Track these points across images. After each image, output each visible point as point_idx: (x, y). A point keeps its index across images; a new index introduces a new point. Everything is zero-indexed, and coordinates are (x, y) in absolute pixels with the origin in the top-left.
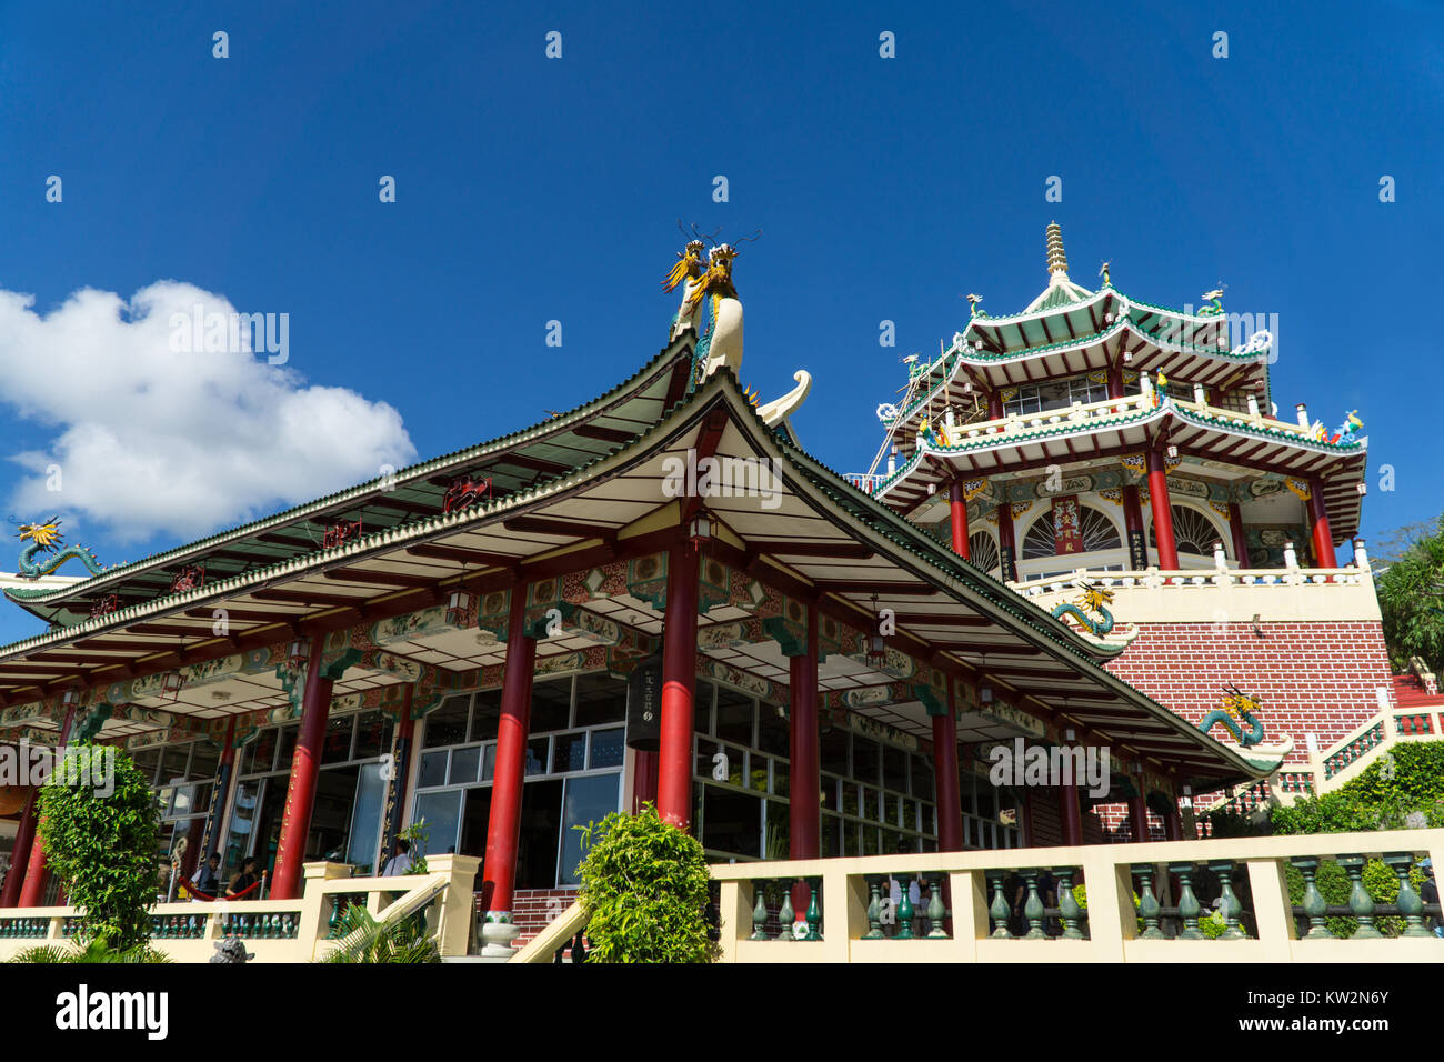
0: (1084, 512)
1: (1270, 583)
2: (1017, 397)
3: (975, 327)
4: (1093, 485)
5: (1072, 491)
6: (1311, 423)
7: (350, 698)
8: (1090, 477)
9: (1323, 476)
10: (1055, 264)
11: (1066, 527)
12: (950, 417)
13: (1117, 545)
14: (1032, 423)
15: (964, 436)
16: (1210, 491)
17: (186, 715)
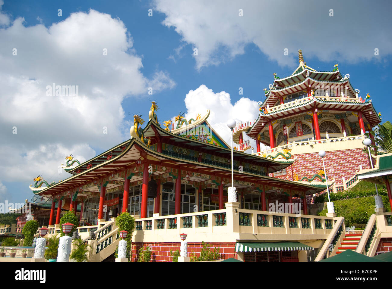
0: (303, 125)
1: (352, 139)
2: (286, 98)
3: (275, 81)
4: (305, 118)
5: (300, 120)
6: (359, 97)
7: (117, 188)
8: (304, 116)
9: (361, 110)
10: (300, 60)
11: (299, 129)
12: (268, 106)
13: (311, 133)
14: (291, 104)
15: (271, 110)
16: (335, 117)
17: (93, 192)
